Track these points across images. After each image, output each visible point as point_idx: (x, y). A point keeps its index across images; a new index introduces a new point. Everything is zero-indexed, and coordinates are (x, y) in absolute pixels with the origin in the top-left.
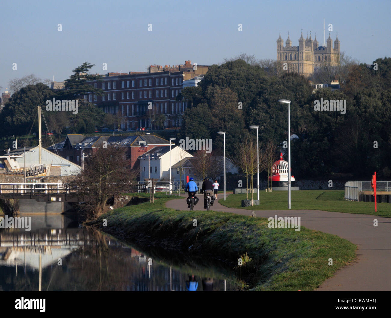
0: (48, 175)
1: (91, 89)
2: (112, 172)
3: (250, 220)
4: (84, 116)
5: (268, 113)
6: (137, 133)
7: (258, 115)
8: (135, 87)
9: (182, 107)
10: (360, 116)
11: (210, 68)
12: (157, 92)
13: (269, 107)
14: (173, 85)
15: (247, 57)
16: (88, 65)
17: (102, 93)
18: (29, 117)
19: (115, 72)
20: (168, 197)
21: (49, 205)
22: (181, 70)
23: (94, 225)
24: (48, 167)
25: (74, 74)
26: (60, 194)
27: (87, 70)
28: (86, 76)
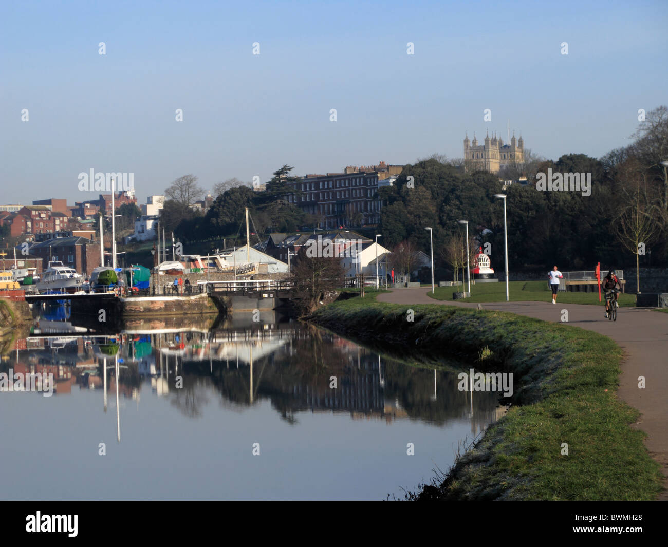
0: (257, 272)
1: (291, 190)
2: (324, 268)
3: (479, 313)
4: (285, 216)
5: (461, 209)
6: (336, 231)
7: (451, 211)
8: (333, 188)
9: (378, 205)
10: (551, 209)
11: (404, 167)
12: (354, 192)
13: (462, 203)
14: (369, 184)
15: (439, 157)
16: (288, 168)
17: (302, 193)
18: (233, 218)
19: (314, 174)
20: (376, 291)
21: (261, 301)
22: (376, 170)
23: (310, 320)
24: (256, 265)
25: (274, 176)
26: (271, 290)
27: (287, 173)
28: (286, 177)
